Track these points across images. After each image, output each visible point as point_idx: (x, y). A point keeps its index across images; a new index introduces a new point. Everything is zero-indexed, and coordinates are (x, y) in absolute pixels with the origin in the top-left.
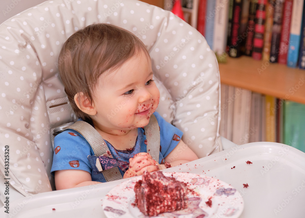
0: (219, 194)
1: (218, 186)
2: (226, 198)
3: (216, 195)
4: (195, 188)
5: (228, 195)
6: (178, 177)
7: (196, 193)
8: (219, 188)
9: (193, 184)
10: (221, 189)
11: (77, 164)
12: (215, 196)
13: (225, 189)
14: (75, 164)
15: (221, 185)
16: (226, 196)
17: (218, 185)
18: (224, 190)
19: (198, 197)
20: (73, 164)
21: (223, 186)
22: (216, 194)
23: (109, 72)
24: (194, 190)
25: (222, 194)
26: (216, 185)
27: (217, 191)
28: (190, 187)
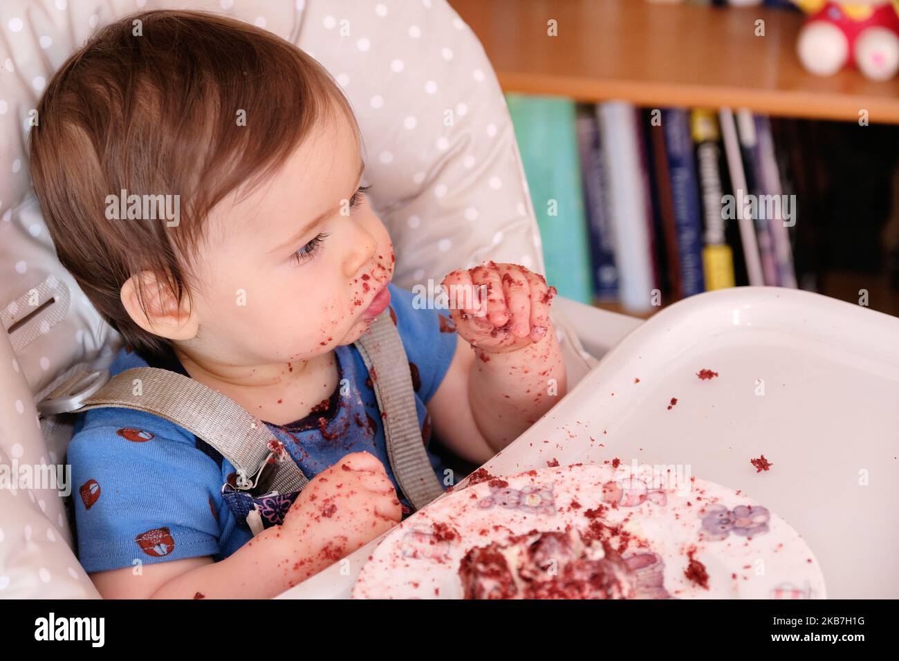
0: (714, 533)
1: (702, 503)
2: (747, 544)
3: (708, 540)
4: (626, 520)
5: (748, 532)
6: (555, 486)
7: (635, 538)
8: (708, 509)
9: (614, 506)
10: (714, 513)
11: (164, 540)
12: (704, 543)
13: (729, 513)
14: (159, 545)
15: (708, 495)
16: (744, 539)
17: (699, 499)
18: (725, 516)
19: (644, 550)
20: (151, 544)
21: (716, 499)
22: (705, 533)
23: (244, 193)
24: (627, 528)
25: (727, 533)
26: (693, 500)
27: (704, 521)
28: (609, 518)
